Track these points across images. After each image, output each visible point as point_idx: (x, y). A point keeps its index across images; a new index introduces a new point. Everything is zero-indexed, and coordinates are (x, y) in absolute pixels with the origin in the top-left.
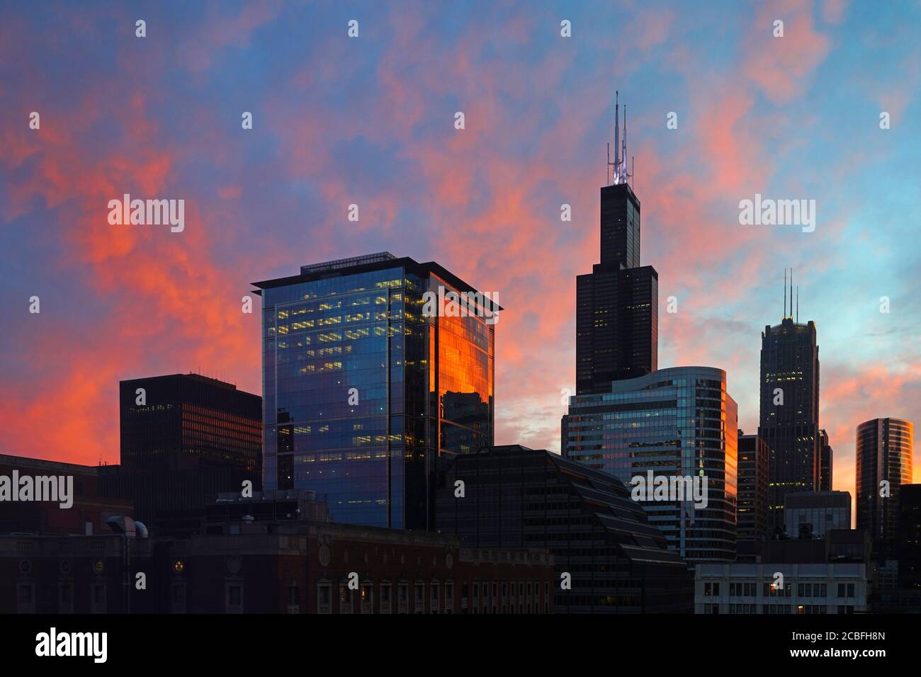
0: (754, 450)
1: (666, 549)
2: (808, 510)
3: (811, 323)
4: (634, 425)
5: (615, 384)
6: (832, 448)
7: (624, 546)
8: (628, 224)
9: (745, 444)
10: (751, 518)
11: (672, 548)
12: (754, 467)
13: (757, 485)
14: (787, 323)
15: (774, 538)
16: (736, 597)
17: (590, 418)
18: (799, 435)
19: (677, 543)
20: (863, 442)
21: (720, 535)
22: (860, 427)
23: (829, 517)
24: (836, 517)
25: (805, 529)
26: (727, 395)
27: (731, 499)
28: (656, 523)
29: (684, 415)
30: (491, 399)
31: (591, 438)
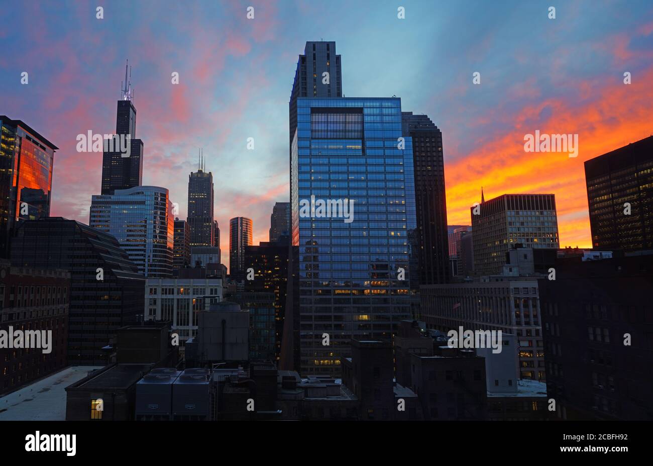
0: (183, 227)
1: (137, 272)
2: (202, 255)
3: (210, 173)
4: (125, 211)
5: (116, 191)
6: (220, 228)
7: (114, 270)
8: (130, 119)
9: (178, 224)
10: (181, 259)
11: (141, 272)
12: (183, 235)
13: (184, 244)
14: (200, 172)
15: (184, 267)
16: (164, 295)
17: (103, 206)
18: (205, 222)
19: (144, 270)
20: (233, 227)
21: (165, 266)
22: (231, 220)
23: (211, 259)
24: (214, 258)
25: (198, 263)
26: (169, 200)
27: (170, 249)
28: (134, 260)
29: (148, 209)
30: (49, 192)
31: (103, 216)
